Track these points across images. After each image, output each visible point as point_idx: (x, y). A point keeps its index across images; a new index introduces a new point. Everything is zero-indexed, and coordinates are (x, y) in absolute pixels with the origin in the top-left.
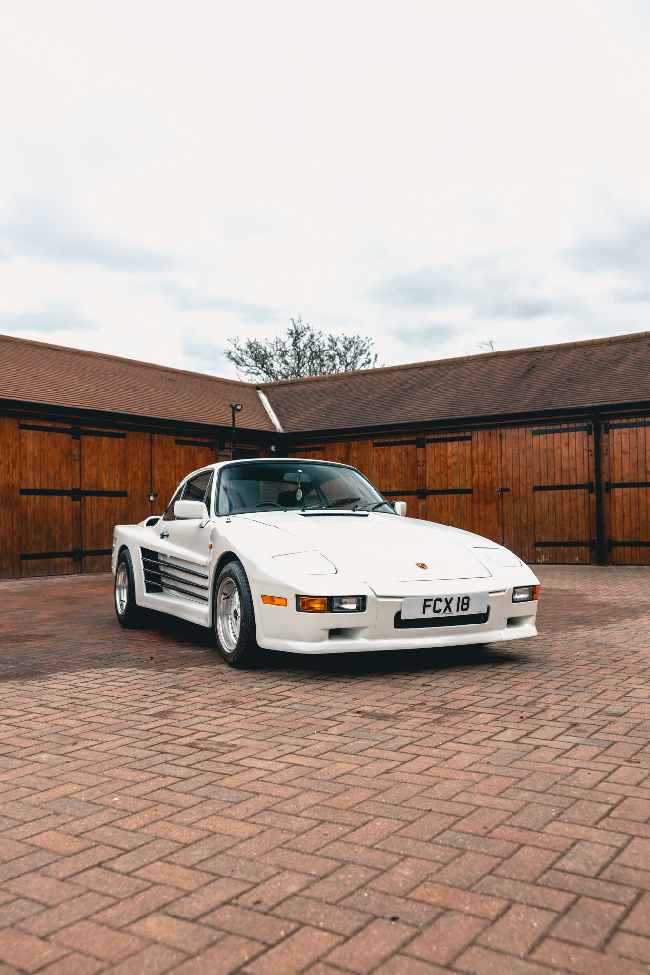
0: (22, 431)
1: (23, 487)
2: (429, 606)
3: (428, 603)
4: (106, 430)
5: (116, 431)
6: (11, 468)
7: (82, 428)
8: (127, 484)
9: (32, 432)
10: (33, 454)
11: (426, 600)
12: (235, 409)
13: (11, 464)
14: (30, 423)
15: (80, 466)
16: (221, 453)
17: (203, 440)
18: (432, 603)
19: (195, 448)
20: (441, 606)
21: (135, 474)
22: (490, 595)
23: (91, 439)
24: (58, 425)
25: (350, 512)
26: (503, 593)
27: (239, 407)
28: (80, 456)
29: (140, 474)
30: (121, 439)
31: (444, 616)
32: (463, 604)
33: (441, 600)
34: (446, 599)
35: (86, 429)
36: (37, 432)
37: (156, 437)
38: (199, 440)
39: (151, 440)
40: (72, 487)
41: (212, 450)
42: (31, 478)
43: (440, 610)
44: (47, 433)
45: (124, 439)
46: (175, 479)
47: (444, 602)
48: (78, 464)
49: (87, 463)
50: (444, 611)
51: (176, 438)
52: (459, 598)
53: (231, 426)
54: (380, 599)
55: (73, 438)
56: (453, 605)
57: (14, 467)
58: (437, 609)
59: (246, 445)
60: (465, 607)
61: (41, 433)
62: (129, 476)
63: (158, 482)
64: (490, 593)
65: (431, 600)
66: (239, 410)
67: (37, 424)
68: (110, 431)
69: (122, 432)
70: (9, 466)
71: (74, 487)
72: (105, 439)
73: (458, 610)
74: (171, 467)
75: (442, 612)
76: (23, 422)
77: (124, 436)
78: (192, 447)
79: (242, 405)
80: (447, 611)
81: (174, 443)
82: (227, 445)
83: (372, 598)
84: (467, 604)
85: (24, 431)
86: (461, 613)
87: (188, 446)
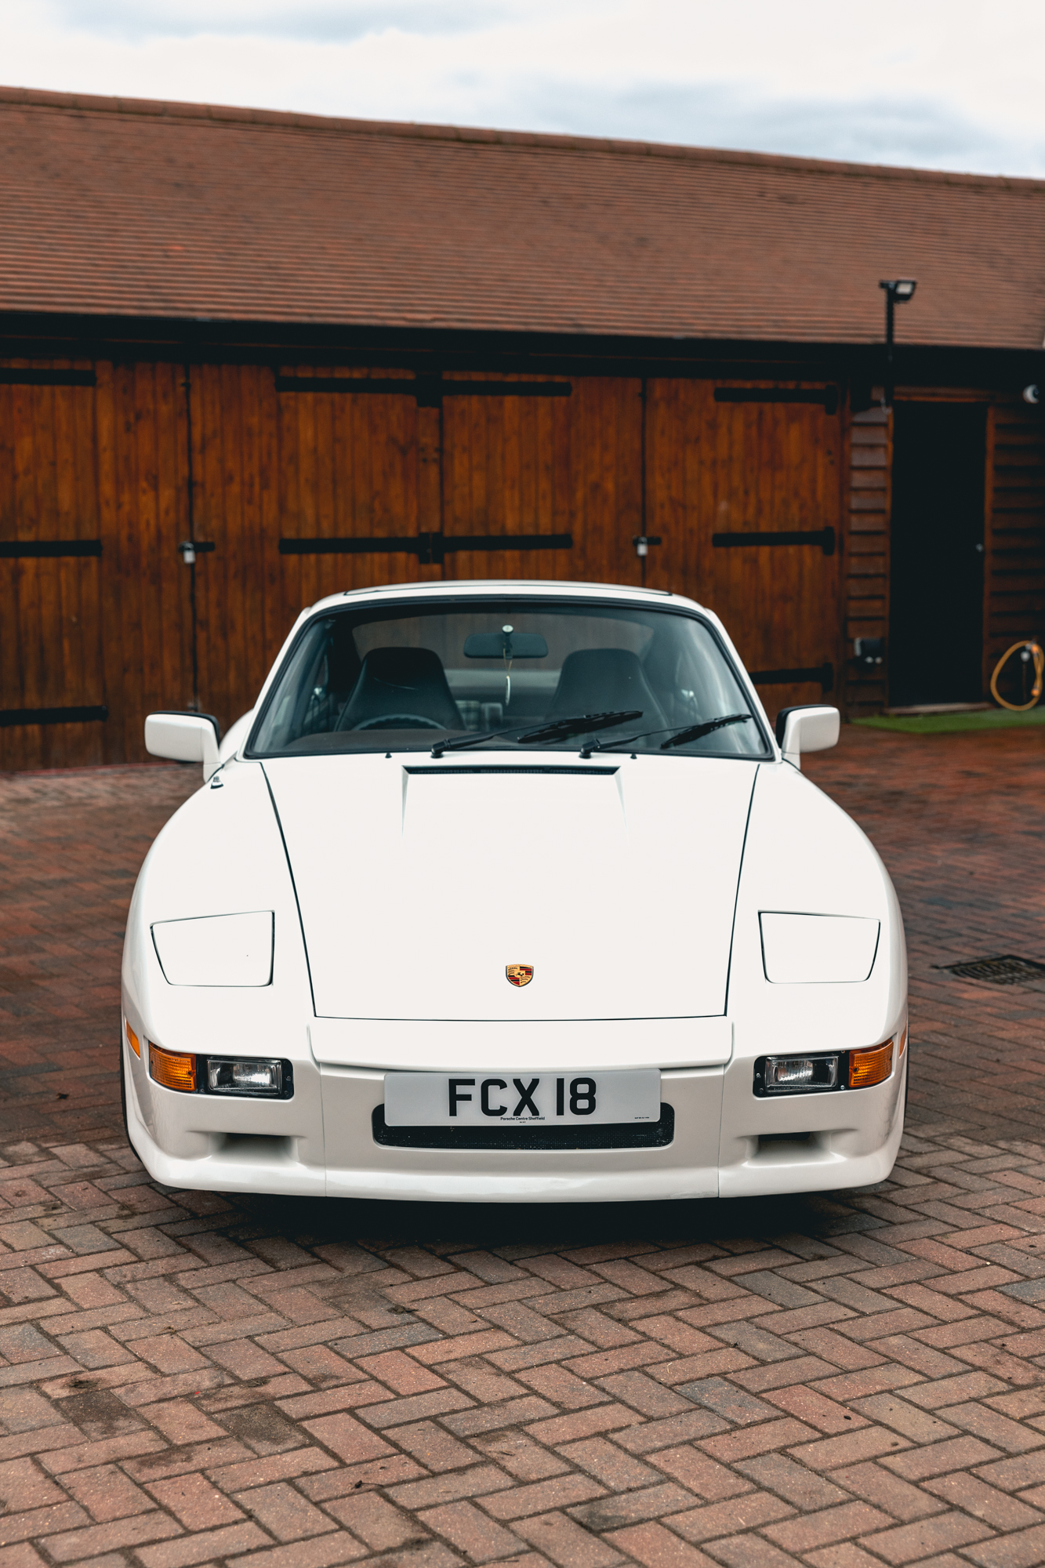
0: (284, 395)
1: (289, 534)
2: (468, 1098)
3: (461, 1090)
4: (512, 378)
5: (541, 379)
6: (257, 488)
7: (447, 376)
8: (572, 515)
9: (309, 397)
10: (315, 450)
11: (453, 1083)
12: (894, 298)
13: (257, 480)
14: (305, 373)
15: (442, 474)
16: (859, 418)
17: (805, 386)
18: (475, 1091)
19: (780, 409)
20: (508, 1098)
21: (596, 487)
22: (666, 1076)
23: (473, 404)
24: (378, 374)
25: (572, 758)
26: (720, 1072)
27: (904, 289)
28: (441, 450)
29: (610, 486)
30: (556, 399)
31: (516, 1123)
32: (576, 1096)
33: (502, 1084)
34: (517, 1083)
35: (458, 377)
36: (325, 396)
37: (659, 388)
38: (791, 385)
39: (644, 396)
40: (418, 528)
41: (830, 411)
42: (309, 513)
43: (503, 1110)
44: (349, 396)
45: (563, 399)
46: (715, 495)
47: (512, 1089)
48: (433, 472)
49: (459, 467)
50: (518, 1112)
51: (719, 384)
52: (560, 1082)
53: (883, 340)
54: (324, 1072)
55: (421, 403)
56: (544, 1099)
57: (265, 486)
58: (493, 1105)
59: (942, 390)
60: (583, 1104)
61: (336, 396)
62: (580, 495)
63: (662, 506)
64: (664, 1070)
65: (471, 1082)
66: (906, 297)
67: (323, 374)
68: (525, 378)
69: (558, 379)
70: (252, 485)
71: (424, 530)
72: (510, 402)
73: (560, 1112)
74: (701, 463)
75: (509, 1114)
76: (286, 372)
77: (564, 390)
78: (767, 407)
79: (914, 284)
80: (526, 1112)
81: (711, 400)
82: (878, 395)
83: (305, 1067)
84: (590, 1096)
85: (292, 394)
86: (570, 1119)
87: (754, 407)
